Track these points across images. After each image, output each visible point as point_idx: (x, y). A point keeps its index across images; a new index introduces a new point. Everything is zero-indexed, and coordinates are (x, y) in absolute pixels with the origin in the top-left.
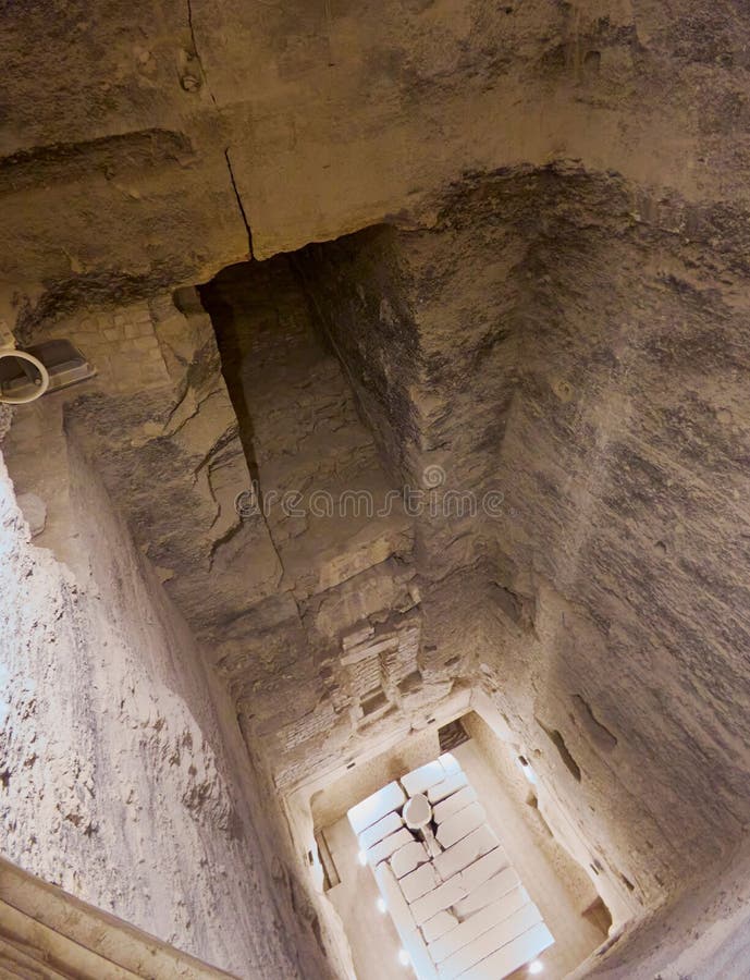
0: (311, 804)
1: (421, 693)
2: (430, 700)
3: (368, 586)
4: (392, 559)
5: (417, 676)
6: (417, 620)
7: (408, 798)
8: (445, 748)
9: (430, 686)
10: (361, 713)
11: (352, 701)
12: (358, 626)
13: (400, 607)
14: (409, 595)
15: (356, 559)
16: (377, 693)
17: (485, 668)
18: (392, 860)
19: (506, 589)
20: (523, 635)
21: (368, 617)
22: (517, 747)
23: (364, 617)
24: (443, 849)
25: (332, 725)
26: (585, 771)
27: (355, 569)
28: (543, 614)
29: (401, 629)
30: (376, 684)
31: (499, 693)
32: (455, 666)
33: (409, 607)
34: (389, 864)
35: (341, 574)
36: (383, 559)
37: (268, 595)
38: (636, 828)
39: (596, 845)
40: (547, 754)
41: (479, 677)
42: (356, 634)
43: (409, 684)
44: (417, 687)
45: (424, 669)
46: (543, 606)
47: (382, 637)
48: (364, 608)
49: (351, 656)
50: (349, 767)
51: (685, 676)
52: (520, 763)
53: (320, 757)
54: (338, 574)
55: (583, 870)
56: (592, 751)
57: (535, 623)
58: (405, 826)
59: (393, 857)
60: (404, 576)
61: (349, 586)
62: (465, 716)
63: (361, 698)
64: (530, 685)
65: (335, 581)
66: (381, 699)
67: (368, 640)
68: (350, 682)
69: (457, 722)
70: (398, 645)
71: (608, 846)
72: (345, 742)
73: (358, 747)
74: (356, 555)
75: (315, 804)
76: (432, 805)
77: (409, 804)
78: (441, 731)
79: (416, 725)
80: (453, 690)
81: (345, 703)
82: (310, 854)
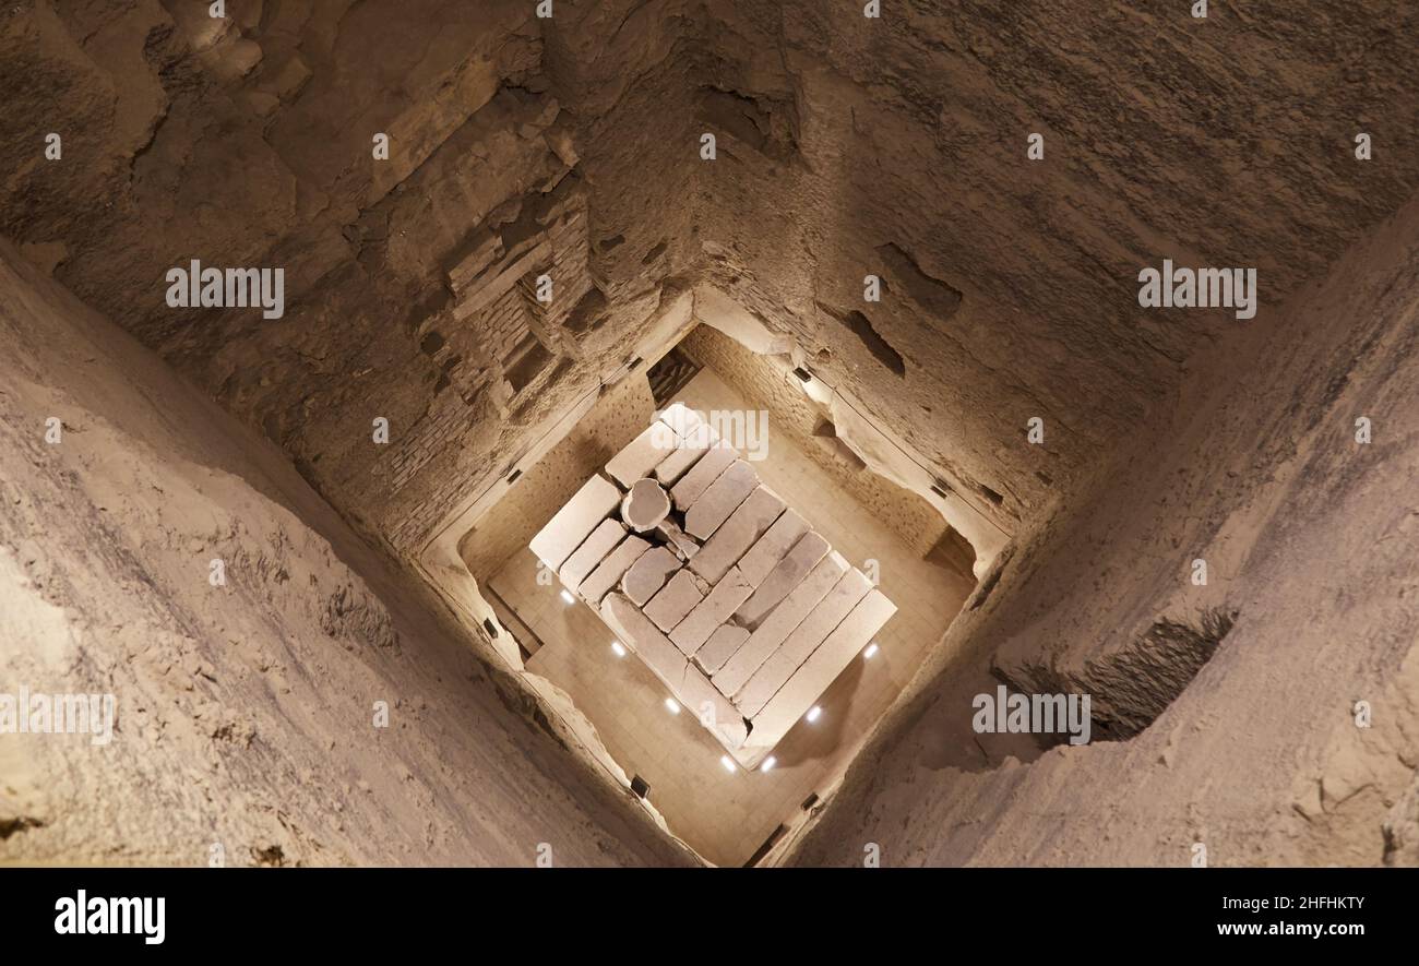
0: (461, 554)
1: (609, 323)
2: (626, 331)
3: (471, 161)
4: (505, 92)
5: (596, 298)
6: (578, 198)
7: (624, 491)
8: (662, 399)
9: (623, 308)
10: (508, 389)
11: (490, 374)
12: (470, 241)
13: (542, 182)
14: (554, 156)
15: (437, 115)
16: (526, 350)
17: (710, 246)
18: (624, 587)
19: (733, 93)
20: (780, 170)
21: (485, 219)
22: (787, 358)
23: (476, 221)
24: (701, 543)
25: (466, 424)
26: (911, 358)
27: (437, 134)
28: (815, 122)
29: (552, 223)
30: (523, 332)
31: (744, 282)
32: (661, 258)
33: (557, 178)
34: (621, 592)
35: (412, 154)
36: (486, 99)
37: (281, 234)
38: (1002, 415)
39: (936, 457)
40: (841, 351)
41: (701, 265)
42: (470, 258)
43: (585, 314)
44: (599, 316)
45: (607, 282)
46: (813, 104)
47: (520, 248)
48: (474, 203)
49: (470, 301)
50: (511, 480)
51: (1077, 160)
52: (795, 380)
53: (458, 480)
54: (406, 153)
55: (920, 498)
56: (922, 325)
57: (803, 140)
58: (631, 531)
59: (624, 581)
60: (538, 121)
61: (434, 172)
62: (684, 342)
63: (504, 366)
64: (801, 252)
66: (539, 355)
67: (495, 262)
68: (479, 345)
69: (674, 352)
70: (552, 255)
71: (958, 455)
72: (495, 443)
73: (518, 443)
74: (433, 105)
75: (467, 553)
76: (668, 488)
77: (629, 499)
78: (652, 374)
79: (608, 376)
80: (664, 302)
81: (478, 383)
82: (488, 624)
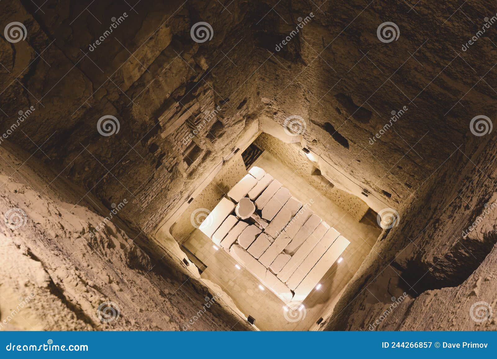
0: (171, 233)
1: (225, 135)
2: (232, 137)
3: (164, 70)
4: (176, 40)
5: (219, 125)
6: (209, 83)
7: (236, 203)
8: (248, 165)
9: (230, 128)
10: (185, 165)
11: (178, 159)
12: (166, 105)
13: (193, 78)
14: (198, 66)
16: (193, 147)
17: (265, 100)
18: (239, 242)
20: (293, 66)
21: (171, 95)
22: (299, 144)
23: (168, 96)
24: (269, 222)
25: (169, 180)
26: (351, 140)
27: (149, 60)
29: (199, 94)
31: (279, 114)
32: (245, 107)
33: (200, 75)
34: (237, 244)
35: (139, 69)
36: (168, 44)
37: (88, 107)
38: (390, 161)
39: (363, 180)
40: (322, 140)
41: (261, 108)
42: (167, 112)
43: (215, 132)
44: (221, 132)
45: (223, 118)
47: (185, 107)
48: (166, 88)
49: (168, 129)
50: (189, 202)
52: (303, 153)
53: (168, 204)
54: (137, 69)
55: (357, 198)
56: (356, 126)
58: (240, 219)
59: (238, 240)
60: (191, 52)
61: (149, 76)
62: (255, 141)
63: (183, 155)
64: (303, 100)
65: (137, 75)
66: (196, 150)
67: (177, 113)
68: (172, 147)
69: (252, 146)
70: (200, 108)
71: (372, 179)
72: (182, 188)
73: (191, 187)
74: (146, 48)
75: (173, 233)
76: (254, 201)
77: (238, 206)
78: (243, 155)
79: (226, 157)
80: (247, 124)
81: (173, 164)
82: (185, 260)
